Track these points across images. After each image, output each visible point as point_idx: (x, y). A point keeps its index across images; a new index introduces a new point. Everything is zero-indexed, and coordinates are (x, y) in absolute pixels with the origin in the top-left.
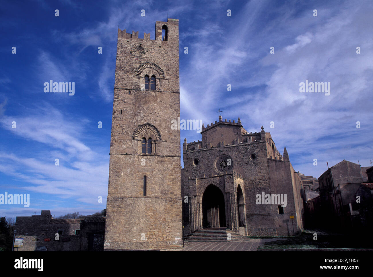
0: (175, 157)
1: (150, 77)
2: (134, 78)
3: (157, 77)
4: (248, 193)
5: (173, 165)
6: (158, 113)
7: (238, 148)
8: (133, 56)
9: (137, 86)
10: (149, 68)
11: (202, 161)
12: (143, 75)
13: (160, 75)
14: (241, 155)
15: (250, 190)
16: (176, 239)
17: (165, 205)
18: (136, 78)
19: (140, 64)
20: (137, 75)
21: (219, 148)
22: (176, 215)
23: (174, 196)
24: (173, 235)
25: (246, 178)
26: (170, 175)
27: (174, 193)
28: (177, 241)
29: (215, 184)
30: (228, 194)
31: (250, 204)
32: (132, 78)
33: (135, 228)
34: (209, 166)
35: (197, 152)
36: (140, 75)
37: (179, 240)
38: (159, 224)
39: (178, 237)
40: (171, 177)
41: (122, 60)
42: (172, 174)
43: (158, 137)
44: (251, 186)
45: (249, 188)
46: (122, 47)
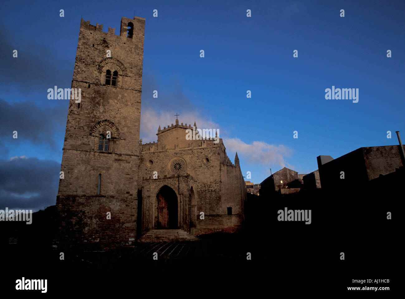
0: (133, 156)
1: (112, 73)
2: (95, 72)
3: (120, 74)
4: (199, 195)
5: (130, 164)
6: (118, 110)
7: (192, 152)
8: (96, 49)
9: (97, 81)
10: (111, 64)
11: (157, 162)
12: (105, 69)
13: (123, 72)
14: (195, 159)
15: (202, 192)
16: (130, 240)
17: (120, 206)
18: (97, 72)
19: (103, 58)
20: (98, 69)
21: (174, 150)
22: (131, 215)
23: (130, 195)
24: (127, 236)
25: (199, 180)
26: (126, 175)
27: (130, 193)
28: (131, 242)
29: (169, 185)
30: (181, 195)
31: (201, 205)
32: (93, 71)
33: (86, 229)
34: (163, 168)
35: (152, 153)
36: (102, 69)
37: (133, 241)
38: (113, 224)
39: (132, 237)
40: (128, 176)
41: (84, 52)
42: (129, 174)
43: (117, 134)
44: (203, 188)
45: (201, 190)
46: (84, 38)
